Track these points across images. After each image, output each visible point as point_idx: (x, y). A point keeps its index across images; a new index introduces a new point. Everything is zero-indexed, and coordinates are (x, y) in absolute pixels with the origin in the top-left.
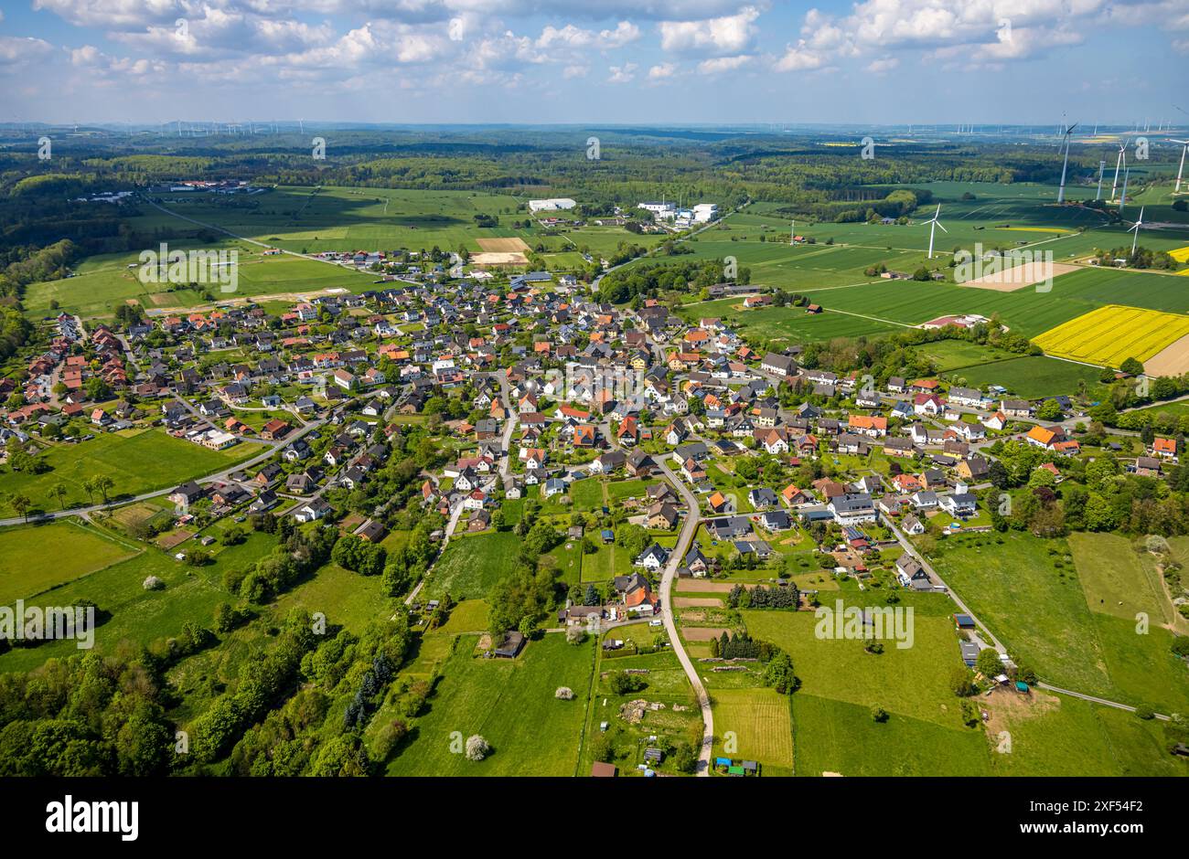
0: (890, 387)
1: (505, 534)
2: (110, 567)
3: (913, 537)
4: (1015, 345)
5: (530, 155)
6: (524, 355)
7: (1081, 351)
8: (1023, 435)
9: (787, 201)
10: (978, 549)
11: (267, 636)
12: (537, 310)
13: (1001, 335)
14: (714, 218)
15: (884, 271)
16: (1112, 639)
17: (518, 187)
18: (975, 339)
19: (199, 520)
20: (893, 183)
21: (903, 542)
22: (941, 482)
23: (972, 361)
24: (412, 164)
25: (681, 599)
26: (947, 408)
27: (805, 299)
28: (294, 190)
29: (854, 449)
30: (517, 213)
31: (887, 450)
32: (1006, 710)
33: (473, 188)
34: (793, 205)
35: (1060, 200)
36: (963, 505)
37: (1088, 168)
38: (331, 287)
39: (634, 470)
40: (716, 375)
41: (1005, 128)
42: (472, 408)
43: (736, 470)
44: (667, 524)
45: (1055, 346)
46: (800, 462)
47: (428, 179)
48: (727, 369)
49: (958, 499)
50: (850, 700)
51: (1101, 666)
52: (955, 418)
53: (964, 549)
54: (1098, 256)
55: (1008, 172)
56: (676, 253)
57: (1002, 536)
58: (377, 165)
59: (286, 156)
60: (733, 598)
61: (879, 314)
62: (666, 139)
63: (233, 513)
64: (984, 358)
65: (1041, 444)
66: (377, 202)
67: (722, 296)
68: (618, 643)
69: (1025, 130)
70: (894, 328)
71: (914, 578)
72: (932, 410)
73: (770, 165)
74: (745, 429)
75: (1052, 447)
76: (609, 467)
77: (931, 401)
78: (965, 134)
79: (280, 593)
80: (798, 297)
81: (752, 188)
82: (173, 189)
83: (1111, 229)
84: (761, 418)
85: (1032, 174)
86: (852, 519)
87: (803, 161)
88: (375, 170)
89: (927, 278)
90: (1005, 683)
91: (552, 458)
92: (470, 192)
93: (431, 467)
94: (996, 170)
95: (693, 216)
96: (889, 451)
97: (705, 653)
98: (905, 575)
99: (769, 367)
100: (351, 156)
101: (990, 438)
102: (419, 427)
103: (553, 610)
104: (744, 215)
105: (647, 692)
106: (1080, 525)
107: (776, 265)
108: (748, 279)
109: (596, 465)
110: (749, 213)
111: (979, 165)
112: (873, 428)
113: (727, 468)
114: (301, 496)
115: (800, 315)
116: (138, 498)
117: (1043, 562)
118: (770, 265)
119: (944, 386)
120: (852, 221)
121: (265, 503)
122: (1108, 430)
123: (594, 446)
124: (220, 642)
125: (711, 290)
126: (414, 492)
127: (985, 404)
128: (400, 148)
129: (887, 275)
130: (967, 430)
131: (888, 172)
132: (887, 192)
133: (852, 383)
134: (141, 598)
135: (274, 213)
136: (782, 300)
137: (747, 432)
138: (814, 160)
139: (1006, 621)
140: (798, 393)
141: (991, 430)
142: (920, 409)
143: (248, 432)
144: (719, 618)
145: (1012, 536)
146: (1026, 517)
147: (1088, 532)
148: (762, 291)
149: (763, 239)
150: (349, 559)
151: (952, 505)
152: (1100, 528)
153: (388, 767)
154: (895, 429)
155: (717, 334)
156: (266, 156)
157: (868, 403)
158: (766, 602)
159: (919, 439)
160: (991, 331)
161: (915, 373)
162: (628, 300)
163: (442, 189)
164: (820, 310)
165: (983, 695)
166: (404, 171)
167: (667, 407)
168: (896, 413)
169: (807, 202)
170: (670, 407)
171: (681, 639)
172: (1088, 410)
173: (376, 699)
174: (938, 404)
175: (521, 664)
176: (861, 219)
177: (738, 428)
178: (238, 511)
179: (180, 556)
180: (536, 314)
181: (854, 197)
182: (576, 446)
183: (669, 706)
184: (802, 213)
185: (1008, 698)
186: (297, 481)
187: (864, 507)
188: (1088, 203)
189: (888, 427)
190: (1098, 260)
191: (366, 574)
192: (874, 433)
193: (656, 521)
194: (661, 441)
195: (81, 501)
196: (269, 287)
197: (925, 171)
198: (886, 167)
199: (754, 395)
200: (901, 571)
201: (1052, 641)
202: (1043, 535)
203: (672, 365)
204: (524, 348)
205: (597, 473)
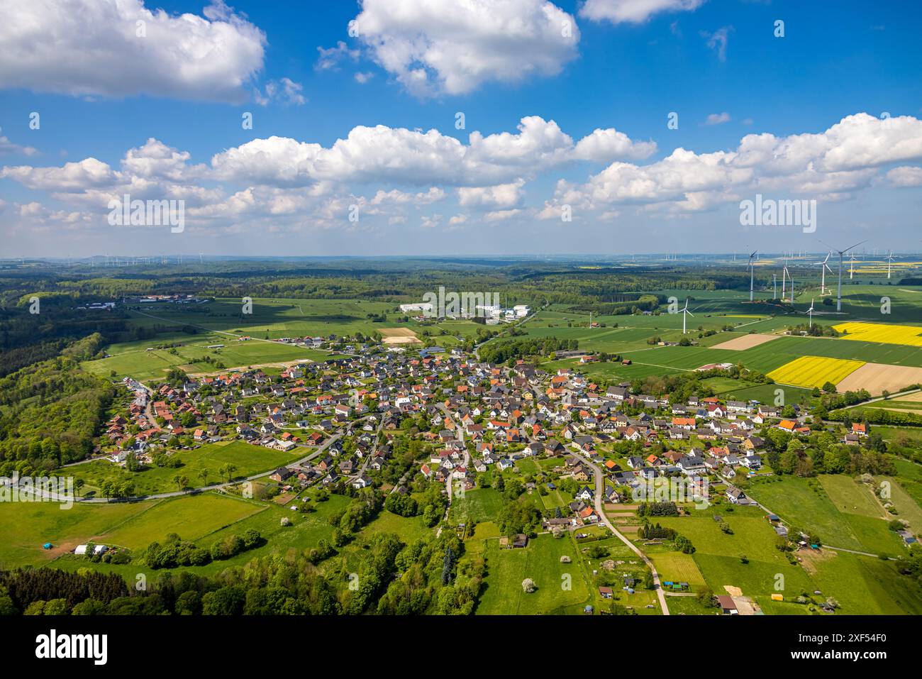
0: (690, 403)
1: (487, 489)
2: (253, 516)
3: (730, 480)
4: (757, 378)
5: (380, 276)
6: (451, 394)
7: (797, 381)
8: (776, 426)
9: (573, 303)
10: (769, 484)
11: (363, 549)
12: (447, 368)
13: (747, 373)
14: (529, 314)
15: (660, 341)
16: (856, 524)
17: (386, 297)
18: (732, 375)
19: (294, 488)
20: (638, 291)
21: (725, 482)
22: (737, 450)
23: (735, 388)
24: (305, 283)
25: (610, 514)
26: (727, 413)
27: (619, 357)
28: (229, 301)
29: (680, 436)
30: (394, 313)
31: (699, 436)
32: (810, 557)
33: (356, 297)
34: (578, 305)
35: (751, 299)
36: (754, 462)
37: (761, 280)
38: (300, 359)
39: (552, 453)
40: (580, 401)
41: (697, 256)
42: (431, 425)
43: (614, 449)
44: (586, 477)
45: (780, 378)
46: (650, 444)
47: (323, 292)
48: (586, 396)
49: (749, 458)
50: (724, 555)
51: (853, 537)
52: (734, 418)
53: (760, 485)
54: (789, 330)
55: (712, 283)
56: (516, 335)
57: (781, 477)
58: (282, 283)
59: (207, 278)
60: (641, 511)
61: (667, 364)
62: (468, 265)
63: (314, 484)
64: (740, 385)
65: (788, 430)
66: (293, 307)
67: (563, 357)
68: (584, 535)
69: (711, 257)
70: (680, 372)
71: (738, 498)
72: (719, 414)
73: (552, 280)
74: (610, 428)
75: (795, 430)
76: (536, 452)
77: (718, 408)
78: (672, 260)
79: (362, 526)
80: (615, 356)
81: (548, 295)
82: (141, 301)
83: (789, 315)
84: (618, 423)
85: (727, 284)
86: (692, 471)
87: (574, 278)
88: (280, 287)
89: (688, 344)
90: (805, 545)
91: (497, 449)
92: (357, 300)
93: (419, 458)
94: (704, 282)
95: (515, 313)
96: (701, 437)
97: (636, 538)
98: (733, 497)
99: (611, 395)
100: (253, 278)
101: (757, 428)
102: (402, 436)
103: (538, 523)
104: (548, 312)
105: (611, 556)
106: (822, 470)
107: (586, 340)
108: (577, 347)
109: (527, 451)
110: (551, 310)
111: (691, 279)
112: (688, 424)
113: (609, 449)
114: (349, 474)
115: (618, 366)
116: (249, 478)
117: (807, 490)
118: (583, 340)
119: (723, 401)
120: (623, 314)
121: (333, 478)
122: (824, 422)
123: (520, 441)
124: (338, 553)
125: (556, 353)
126: (416, 472)
127: (749, 410)
128: (282, 273)
129: (662, 344)
130: (743, 423)
131: (634, 284)
132: (637, 297)
133: (666, 401)
134: (281, 531)
135: (225, 315)
136: (604, 358)
137: (612, 430)
138: (582, 277)
139: (796, 518)
140: (635, 408)
141: (757, 424)
142: (712, 414)
143: (298, 441)
144: (636, 522)
145: (785, 477)
146: (792, 466)
147: (827, 474)
148: (588, 354)
149: (570, 325)
150: (397, 506)
151: (748, 462)
152: (834, 472)
153: (480, 600)
154: (700, 425)
155: (571, 378)
156: (191, 278)
157: (680, 412)
158: (660, 512)
159: (717, 430)
160: (741, 371)
161: (703, 394)
162: (504, 361)
163: (334, 298)
164: (630, 363)
165: (795, 551)
166: (302, 287)
167: (557, 419)
168: (697, 416)
169: (587, 303)
170: (560, 419)
171: (620, 532)
172: (810, 412)
173: (453, 571)
174: (722, 411)
175: (531, 550)
176: (628, 312)
177: (606, 428)
178: (317, 482)
179: (294, 508)
180: (447, 371)
181: (616, 300)
182: (509, 442)
183: (627, 562)
184: (586, 310)
185: (809, 552)
186: (345, 466)
187: (698, 464)
188: (770, 301)
189: (697, 424)
190: (790, 332)
191: (406, 516)
192: (689, 427)
193: (579, 476)
194: (562, 437)
195: (213, 481)
196: (258, 359)
197: (657, 284)
198: (631, 281)
199: (609, 410)
200: (729, 495)
201: (824, 527)
202: (803, 476)
203: (550, 396)
204: (451, 390)
205: (528, 456)
